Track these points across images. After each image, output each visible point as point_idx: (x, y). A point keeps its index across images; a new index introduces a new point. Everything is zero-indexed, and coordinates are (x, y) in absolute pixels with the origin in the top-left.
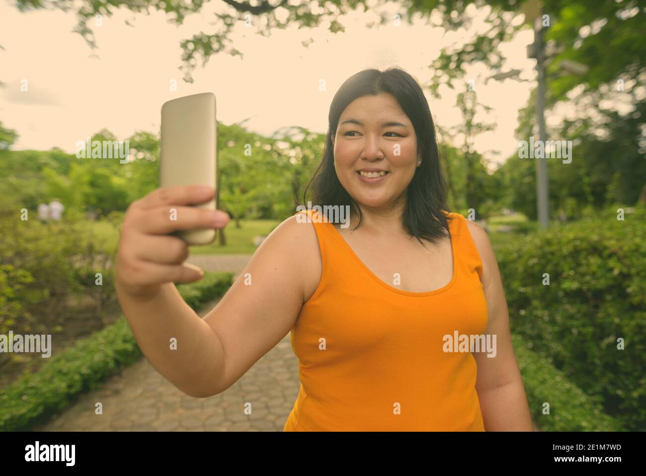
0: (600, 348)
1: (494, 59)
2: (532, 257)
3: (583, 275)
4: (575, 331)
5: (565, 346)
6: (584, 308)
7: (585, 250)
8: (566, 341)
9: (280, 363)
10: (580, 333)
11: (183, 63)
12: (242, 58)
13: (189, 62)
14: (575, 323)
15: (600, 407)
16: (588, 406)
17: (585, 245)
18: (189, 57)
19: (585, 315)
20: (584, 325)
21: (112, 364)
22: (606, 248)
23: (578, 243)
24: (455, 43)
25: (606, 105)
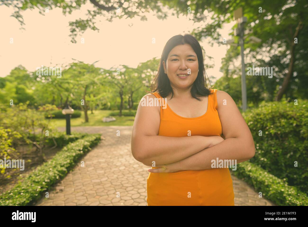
0: (285, 158)
1: (215, 35)
2: (250, 121)
3: (277, 127)
4: (273, 152)
5: (267, 159)
6: (277, 141)
7: (277, 116)
8: (267, 157)
9: (138, 173)
10: (275, 153)
11: (71, 33)
12: (98, 32)
13: (73, 33)
14: (273, 149)
15: (287, 183)
16: (282, 183)
17: (278, 114)
18: (73, 31)
19: (277, 145)
20: (277, 149)
21: (58, 177)
22: (288, 115)
23: (274, 114)
24: (198, 28)
25: (259, 57)
